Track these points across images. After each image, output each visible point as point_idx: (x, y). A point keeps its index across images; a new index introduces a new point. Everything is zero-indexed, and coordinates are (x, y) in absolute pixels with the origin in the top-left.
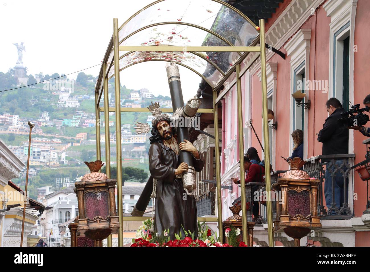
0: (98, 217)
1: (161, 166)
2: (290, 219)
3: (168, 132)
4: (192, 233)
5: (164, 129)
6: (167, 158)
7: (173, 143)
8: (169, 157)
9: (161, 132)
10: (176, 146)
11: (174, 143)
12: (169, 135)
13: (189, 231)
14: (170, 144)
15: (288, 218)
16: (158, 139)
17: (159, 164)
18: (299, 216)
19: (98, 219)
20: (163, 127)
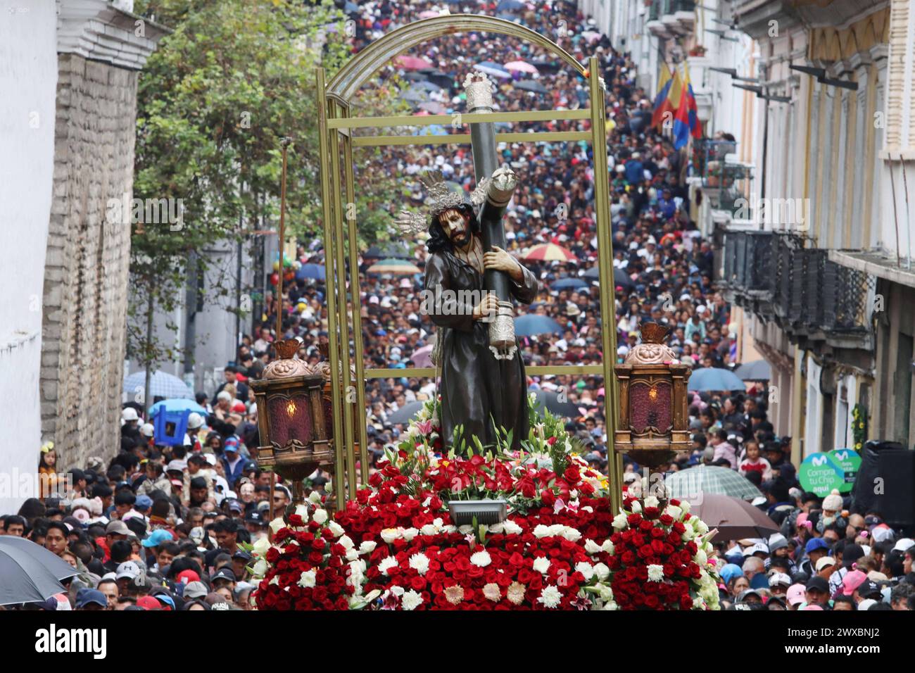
0: (293, 442)
2: (631, 439)
3: (460, 233)
5: (452, 225)
6: (461, 280)
7: (473, 250)
9: (448, 231)
10: (480, 256)
11: (476, 249)
12: (462, 238)
14: (467, 253)
15: (629, 436)
16: (443, 245)
18: (651, 429)
19: (293, 445)
20: (450, 223)
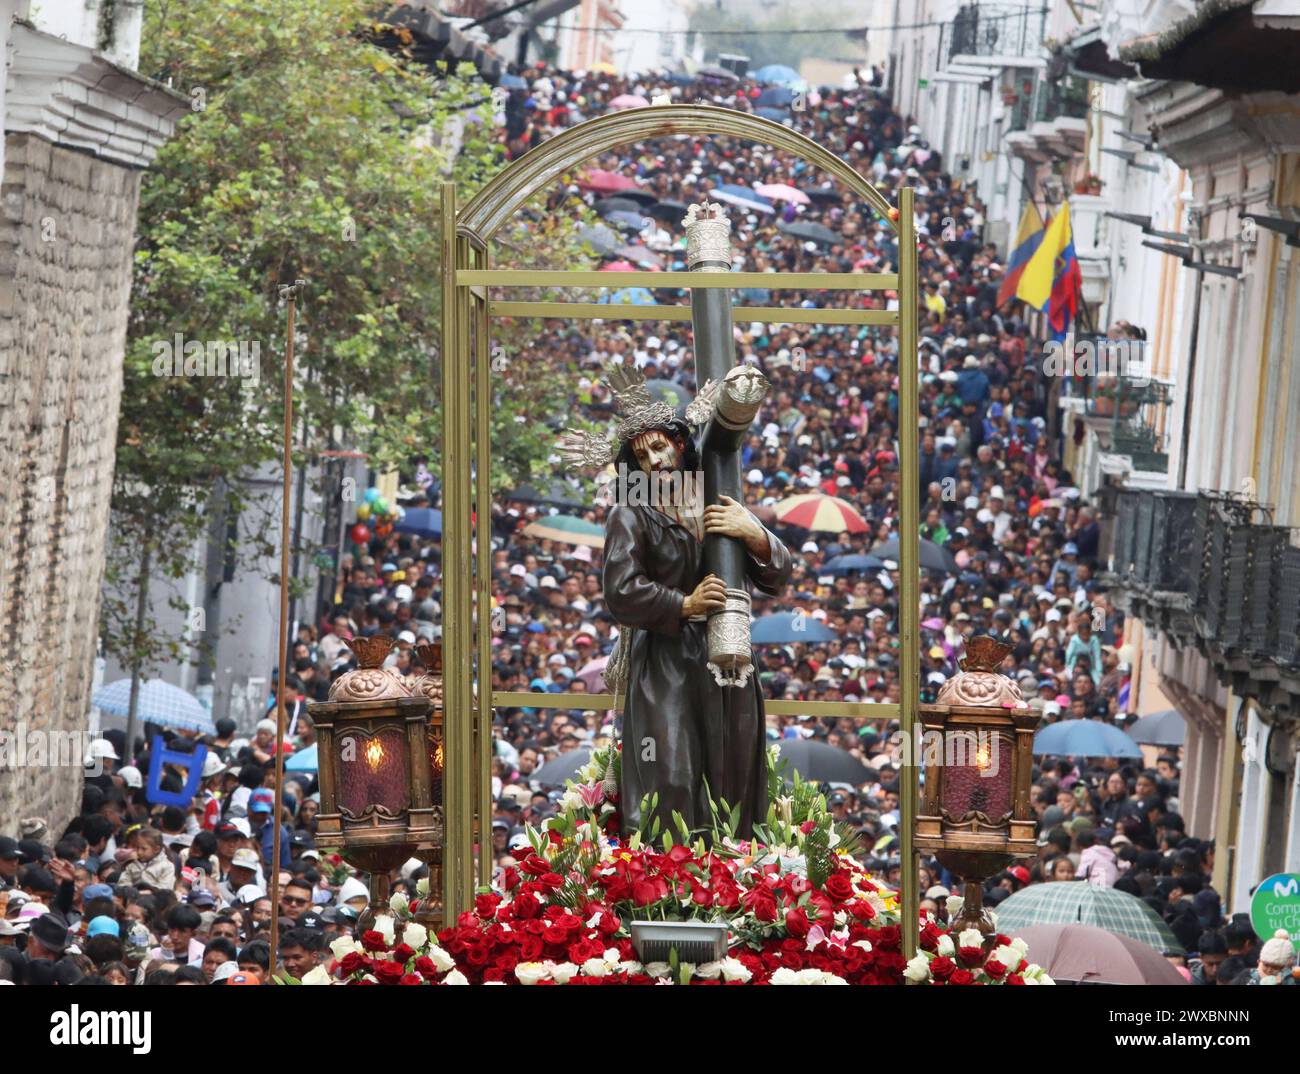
0: (375, 809)
1: (638, 584)
2: (942, 831)
4: (732, 808)
8: (671, 552)
13: (722, 800)
15: (938, 825)
17: (632, 578)
18: (976, 816)
19: (376, 814)
20: (651, 453)
